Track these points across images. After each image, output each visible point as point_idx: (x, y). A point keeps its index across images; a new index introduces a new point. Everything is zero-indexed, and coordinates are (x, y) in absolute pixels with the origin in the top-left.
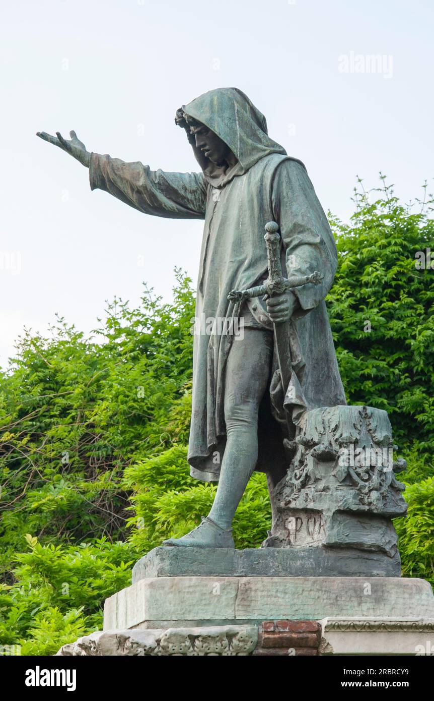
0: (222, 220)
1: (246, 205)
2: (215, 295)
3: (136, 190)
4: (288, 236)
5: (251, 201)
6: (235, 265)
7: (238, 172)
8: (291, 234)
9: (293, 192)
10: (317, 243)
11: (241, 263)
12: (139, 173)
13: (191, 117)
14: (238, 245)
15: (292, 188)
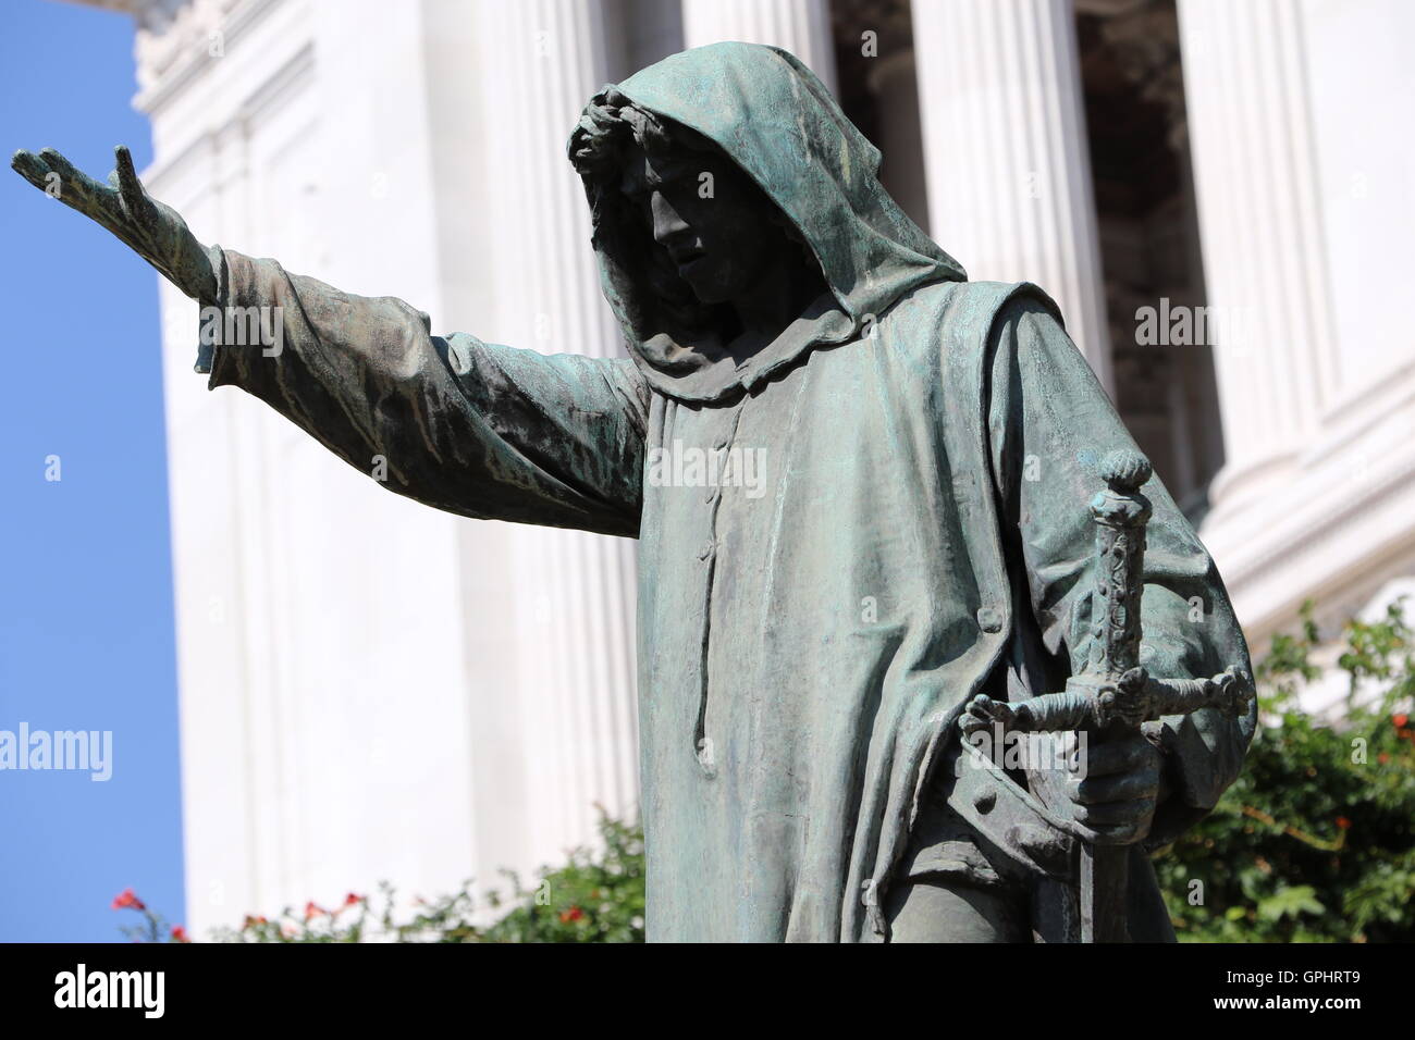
0: (792, 490)
1: (889, 444)
2: (792, 760)
3: (385, 395)
4: (1056, 558)
5: (905, 427)
6: (874, 649)
7: (826, 329)
8: (1072, 551)
9: (1068, 400)
10: (1197, 577)
11: (893, 642)
12: (400, 334)
13: (662, 119)
14: (874, 577)
15: (1062, 387)
